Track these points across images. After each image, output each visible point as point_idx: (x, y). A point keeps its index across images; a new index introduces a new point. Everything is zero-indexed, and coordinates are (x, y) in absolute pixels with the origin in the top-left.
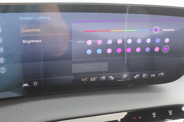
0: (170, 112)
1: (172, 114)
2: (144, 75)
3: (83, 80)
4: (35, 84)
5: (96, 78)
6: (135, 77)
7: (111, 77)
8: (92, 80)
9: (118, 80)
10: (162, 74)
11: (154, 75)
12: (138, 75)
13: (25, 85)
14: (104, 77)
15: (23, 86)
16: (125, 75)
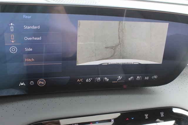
0: (162, 114)
1: (163, 116)
2: (138, 77)
3: (78, 80)
4: (32, 83)
5: (91, 79)
6: (130, 79)
7: (106, 78)
8: (87, 81)
9: (113, 82)
10: (156, 77)
11: (147, 78)
12: (132, 77)
13: (21, 84)
14: (99, 78)
15: (20, 85)
16: (119, 77)
